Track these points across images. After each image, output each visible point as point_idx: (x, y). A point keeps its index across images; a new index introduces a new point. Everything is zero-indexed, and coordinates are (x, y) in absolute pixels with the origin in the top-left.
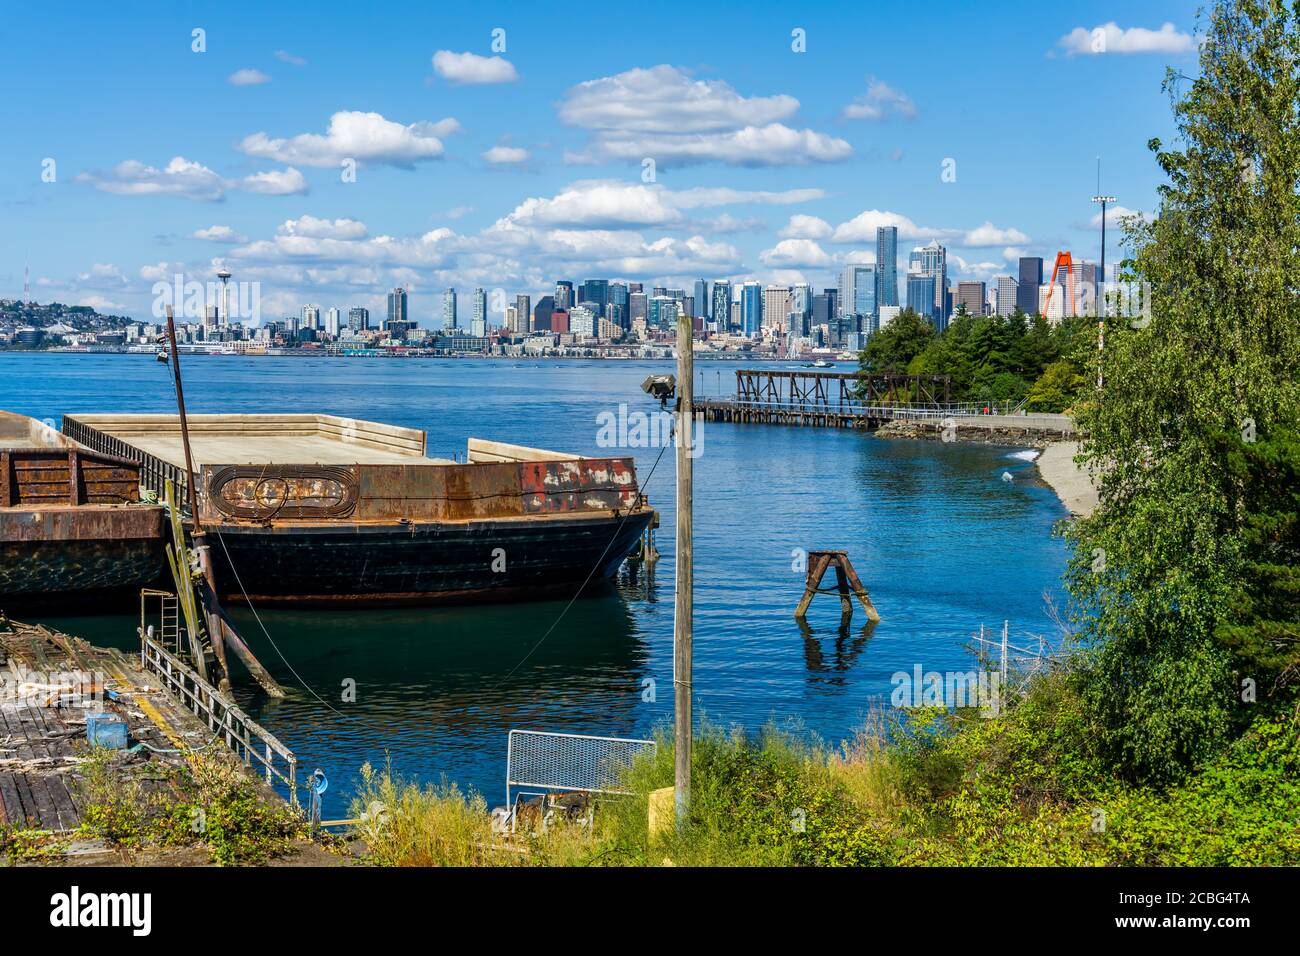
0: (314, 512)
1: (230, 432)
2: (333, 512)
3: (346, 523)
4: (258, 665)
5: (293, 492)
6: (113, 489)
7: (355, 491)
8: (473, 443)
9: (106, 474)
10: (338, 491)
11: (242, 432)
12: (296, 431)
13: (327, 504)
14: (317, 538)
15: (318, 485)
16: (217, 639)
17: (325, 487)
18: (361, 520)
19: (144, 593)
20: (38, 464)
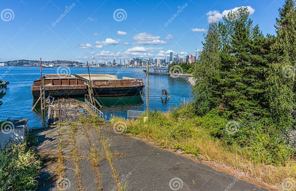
0: (105, 85)
2: (107, 85)
3: (109, 87)
5: (103, 83)
6: (81, 83)
8: (123, 77)
9: (80, 81)
10: (108, 83)
11: (96, 76)
14: (106, 88)
15: (105, 82)
16: (94, 100)
18: (111, 86)
19: (85, 95)
20: (72, 80)
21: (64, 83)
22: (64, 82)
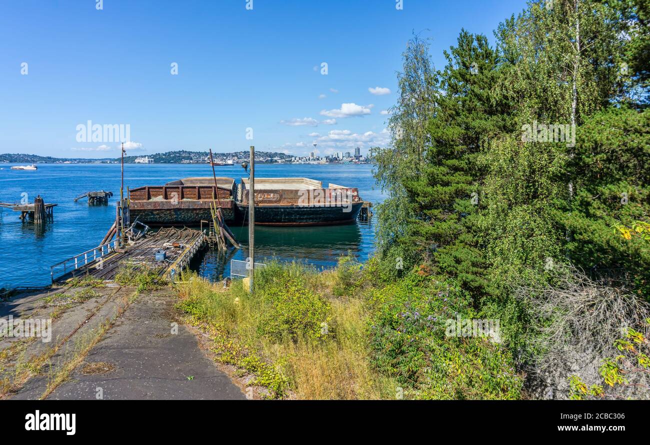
0: (270, 202)
1: (282, 182)
2: (276, 202)
3: (278, 205)
4: (233, 240)
5: (266, 197)
6: (223, 196)
7: (281, 196)
8: (330, 184)
9: (222, 192)
10: (277, 196)
11: (285, 183)
12: (298, 182)
13: (274, 200)
14: (271, 208)
15: (272, 195)
16: (222, 233)
17: (274, 195)
18: (283, 204)
19: (202, 221)
20: (205, 189)
21: (189, 196)
22: (188, 192)
